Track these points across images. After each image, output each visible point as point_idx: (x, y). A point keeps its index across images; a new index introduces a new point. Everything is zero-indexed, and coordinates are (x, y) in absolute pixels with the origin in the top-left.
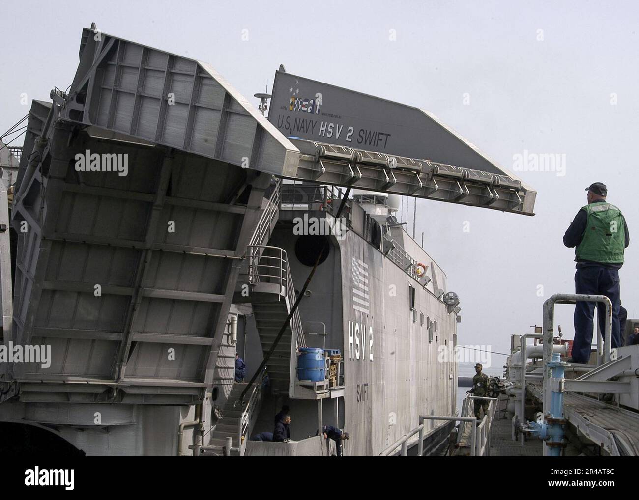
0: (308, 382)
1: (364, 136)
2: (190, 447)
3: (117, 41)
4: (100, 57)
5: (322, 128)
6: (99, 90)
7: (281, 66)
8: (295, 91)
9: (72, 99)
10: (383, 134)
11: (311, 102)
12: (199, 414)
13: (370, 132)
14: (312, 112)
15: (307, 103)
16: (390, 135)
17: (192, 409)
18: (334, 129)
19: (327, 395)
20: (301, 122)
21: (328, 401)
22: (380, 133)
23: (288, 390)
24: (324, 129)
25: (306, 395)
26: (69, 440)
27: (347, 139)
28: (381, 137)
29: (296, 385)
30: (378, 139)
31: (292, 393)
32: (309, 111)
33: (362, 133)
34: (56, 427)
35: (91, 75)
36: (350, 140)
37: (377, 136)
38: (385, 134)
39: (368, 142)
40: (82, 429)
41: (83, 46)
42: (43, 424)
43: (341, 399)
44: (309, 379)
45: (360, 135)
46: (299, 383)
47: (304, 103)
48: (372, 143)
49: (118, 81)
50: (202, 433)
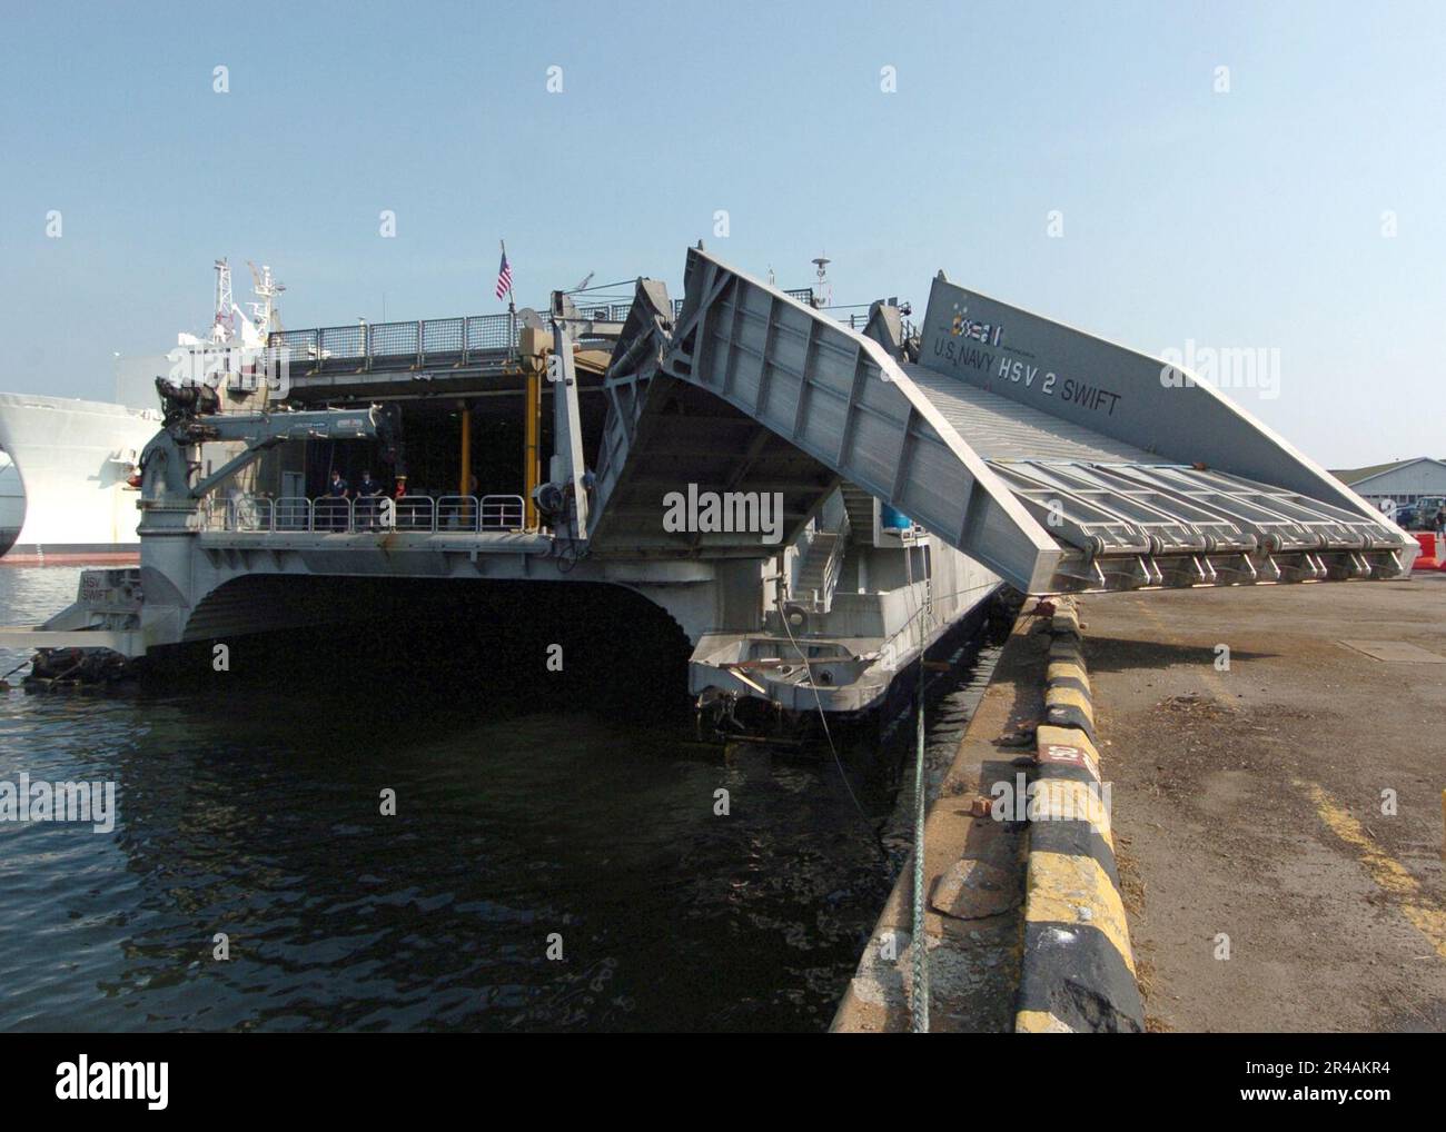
0: (894, 530)
1: (1073, 390)
2: (774, 602)
3: (734, 277)
4: (710, 296)
5: (1003, 367)
6: (712, 339)
7: (941, 271)
8: (961, 308)
9: (676, 347)
10: (1106, 393)
11: (987, 328)
12: (780, 567)
13: (1084, 387)
14: (988, 341)
15: (980, 328)
16: (1119, 397)
17: (773, 561)
18: (1023, 371)
19: (914, 544)
20: (970, 354)
21: (915, 550)
22: (1101, 392)
23: (872, 539)
24: (1007, 369)
25: (891, 544)
26: (653, 599)
27: (1045, 390)
28: (1103, 397)
29: (881, 534)
30: (1099, 400)
31: (877, 542)
32: (983, 340)
33: (1069, 385)
34: (636, 585)
35: (700, 318)
36: (1050, 392)
37: (1096, 396)
38: (1112, 395)
39: (1081, 399)
40: (662, 585)
41: (688, 274)
42: (623, 582)
43: (927, 547)
44: (894, 526)
45: (1067, 389)
46: (883, 531)
47: (976, 328)
48: (1088, 403)
49: (737, 334)
50: (785, 586)
